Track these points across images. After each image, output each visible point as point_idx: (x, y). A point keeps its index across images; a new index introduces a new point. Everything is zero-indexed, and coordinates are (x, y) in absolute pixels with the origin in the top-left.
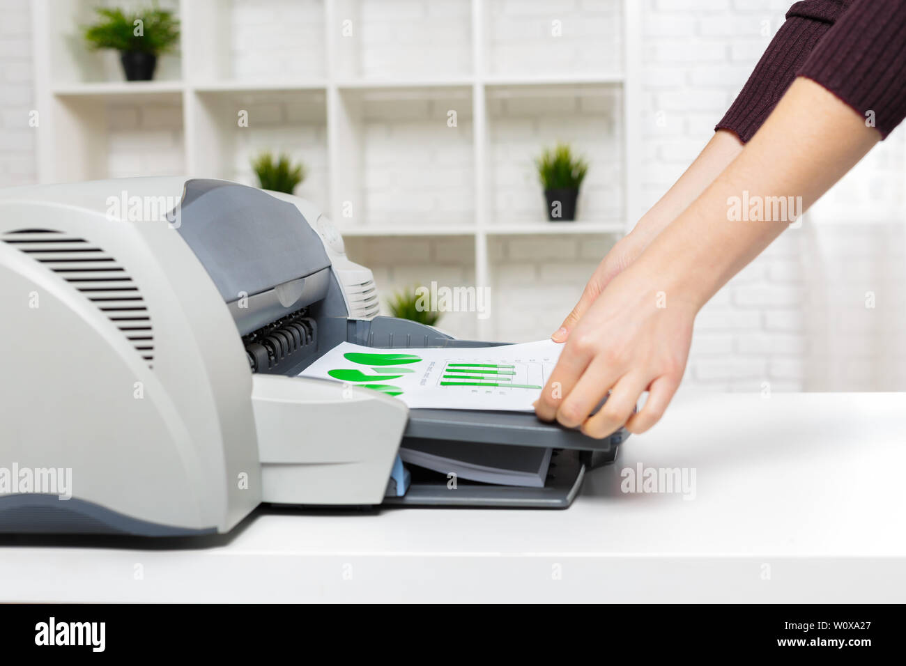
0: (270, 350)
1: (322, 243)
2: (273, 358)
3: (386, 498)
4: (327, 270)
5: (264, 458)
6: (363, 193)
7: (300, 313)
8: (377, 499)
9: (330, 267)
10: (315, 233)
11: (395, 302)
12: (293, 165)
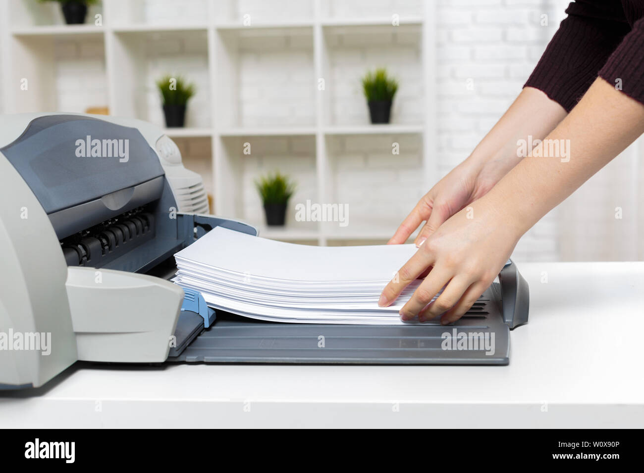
0: (104, 241)
1: (157, 157)
2: (107, 248)
3: (169, 357)
4: (161, 178)
5: (77, 329)
6: (239, 104)
7: (137, 211)
8: (161, 359)
9: (164, 175)
10: (152, 149)
11: (261, 182)
12: (186, 84)
